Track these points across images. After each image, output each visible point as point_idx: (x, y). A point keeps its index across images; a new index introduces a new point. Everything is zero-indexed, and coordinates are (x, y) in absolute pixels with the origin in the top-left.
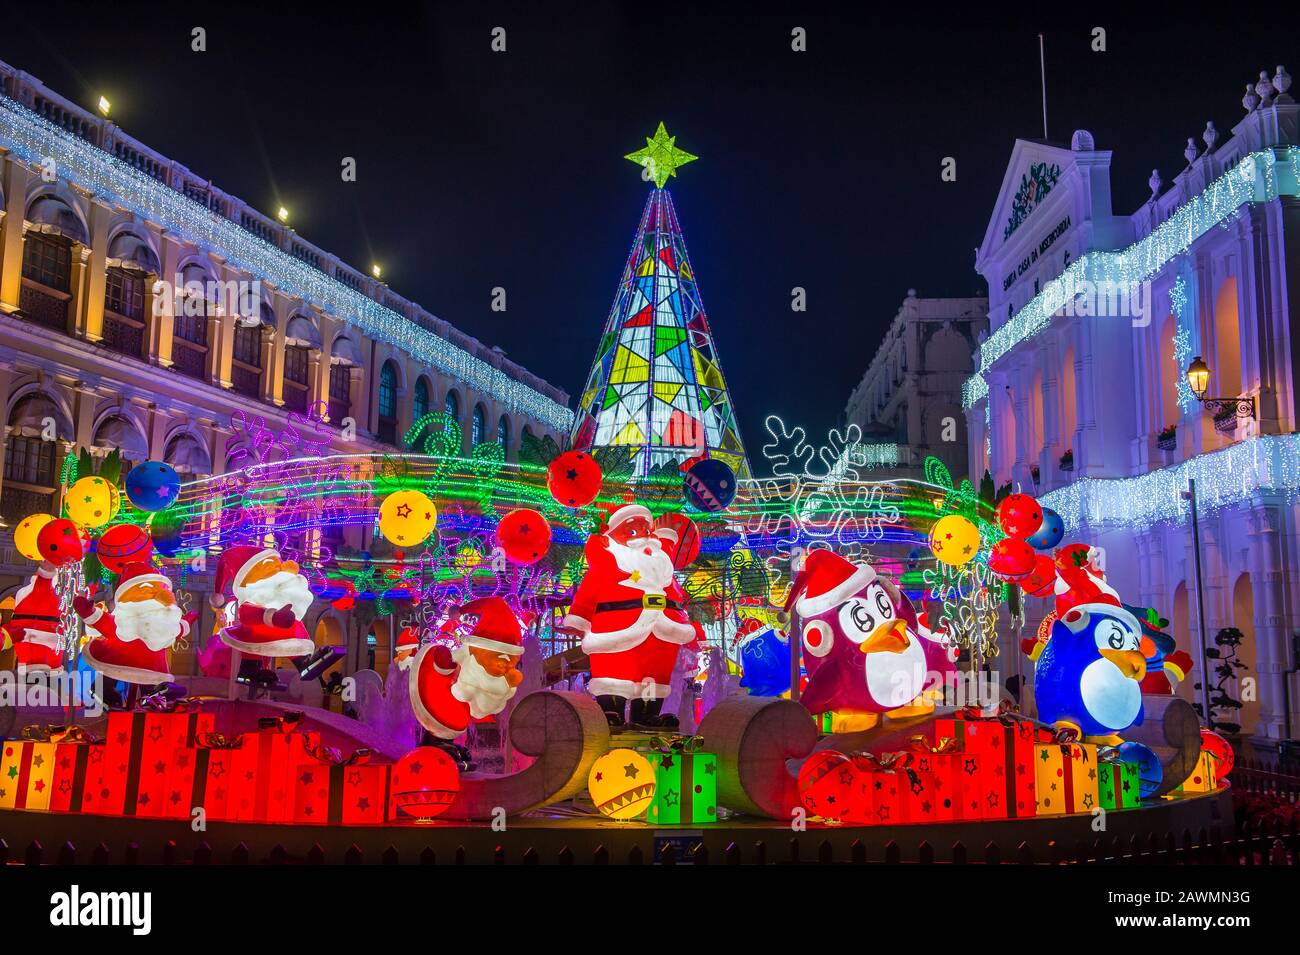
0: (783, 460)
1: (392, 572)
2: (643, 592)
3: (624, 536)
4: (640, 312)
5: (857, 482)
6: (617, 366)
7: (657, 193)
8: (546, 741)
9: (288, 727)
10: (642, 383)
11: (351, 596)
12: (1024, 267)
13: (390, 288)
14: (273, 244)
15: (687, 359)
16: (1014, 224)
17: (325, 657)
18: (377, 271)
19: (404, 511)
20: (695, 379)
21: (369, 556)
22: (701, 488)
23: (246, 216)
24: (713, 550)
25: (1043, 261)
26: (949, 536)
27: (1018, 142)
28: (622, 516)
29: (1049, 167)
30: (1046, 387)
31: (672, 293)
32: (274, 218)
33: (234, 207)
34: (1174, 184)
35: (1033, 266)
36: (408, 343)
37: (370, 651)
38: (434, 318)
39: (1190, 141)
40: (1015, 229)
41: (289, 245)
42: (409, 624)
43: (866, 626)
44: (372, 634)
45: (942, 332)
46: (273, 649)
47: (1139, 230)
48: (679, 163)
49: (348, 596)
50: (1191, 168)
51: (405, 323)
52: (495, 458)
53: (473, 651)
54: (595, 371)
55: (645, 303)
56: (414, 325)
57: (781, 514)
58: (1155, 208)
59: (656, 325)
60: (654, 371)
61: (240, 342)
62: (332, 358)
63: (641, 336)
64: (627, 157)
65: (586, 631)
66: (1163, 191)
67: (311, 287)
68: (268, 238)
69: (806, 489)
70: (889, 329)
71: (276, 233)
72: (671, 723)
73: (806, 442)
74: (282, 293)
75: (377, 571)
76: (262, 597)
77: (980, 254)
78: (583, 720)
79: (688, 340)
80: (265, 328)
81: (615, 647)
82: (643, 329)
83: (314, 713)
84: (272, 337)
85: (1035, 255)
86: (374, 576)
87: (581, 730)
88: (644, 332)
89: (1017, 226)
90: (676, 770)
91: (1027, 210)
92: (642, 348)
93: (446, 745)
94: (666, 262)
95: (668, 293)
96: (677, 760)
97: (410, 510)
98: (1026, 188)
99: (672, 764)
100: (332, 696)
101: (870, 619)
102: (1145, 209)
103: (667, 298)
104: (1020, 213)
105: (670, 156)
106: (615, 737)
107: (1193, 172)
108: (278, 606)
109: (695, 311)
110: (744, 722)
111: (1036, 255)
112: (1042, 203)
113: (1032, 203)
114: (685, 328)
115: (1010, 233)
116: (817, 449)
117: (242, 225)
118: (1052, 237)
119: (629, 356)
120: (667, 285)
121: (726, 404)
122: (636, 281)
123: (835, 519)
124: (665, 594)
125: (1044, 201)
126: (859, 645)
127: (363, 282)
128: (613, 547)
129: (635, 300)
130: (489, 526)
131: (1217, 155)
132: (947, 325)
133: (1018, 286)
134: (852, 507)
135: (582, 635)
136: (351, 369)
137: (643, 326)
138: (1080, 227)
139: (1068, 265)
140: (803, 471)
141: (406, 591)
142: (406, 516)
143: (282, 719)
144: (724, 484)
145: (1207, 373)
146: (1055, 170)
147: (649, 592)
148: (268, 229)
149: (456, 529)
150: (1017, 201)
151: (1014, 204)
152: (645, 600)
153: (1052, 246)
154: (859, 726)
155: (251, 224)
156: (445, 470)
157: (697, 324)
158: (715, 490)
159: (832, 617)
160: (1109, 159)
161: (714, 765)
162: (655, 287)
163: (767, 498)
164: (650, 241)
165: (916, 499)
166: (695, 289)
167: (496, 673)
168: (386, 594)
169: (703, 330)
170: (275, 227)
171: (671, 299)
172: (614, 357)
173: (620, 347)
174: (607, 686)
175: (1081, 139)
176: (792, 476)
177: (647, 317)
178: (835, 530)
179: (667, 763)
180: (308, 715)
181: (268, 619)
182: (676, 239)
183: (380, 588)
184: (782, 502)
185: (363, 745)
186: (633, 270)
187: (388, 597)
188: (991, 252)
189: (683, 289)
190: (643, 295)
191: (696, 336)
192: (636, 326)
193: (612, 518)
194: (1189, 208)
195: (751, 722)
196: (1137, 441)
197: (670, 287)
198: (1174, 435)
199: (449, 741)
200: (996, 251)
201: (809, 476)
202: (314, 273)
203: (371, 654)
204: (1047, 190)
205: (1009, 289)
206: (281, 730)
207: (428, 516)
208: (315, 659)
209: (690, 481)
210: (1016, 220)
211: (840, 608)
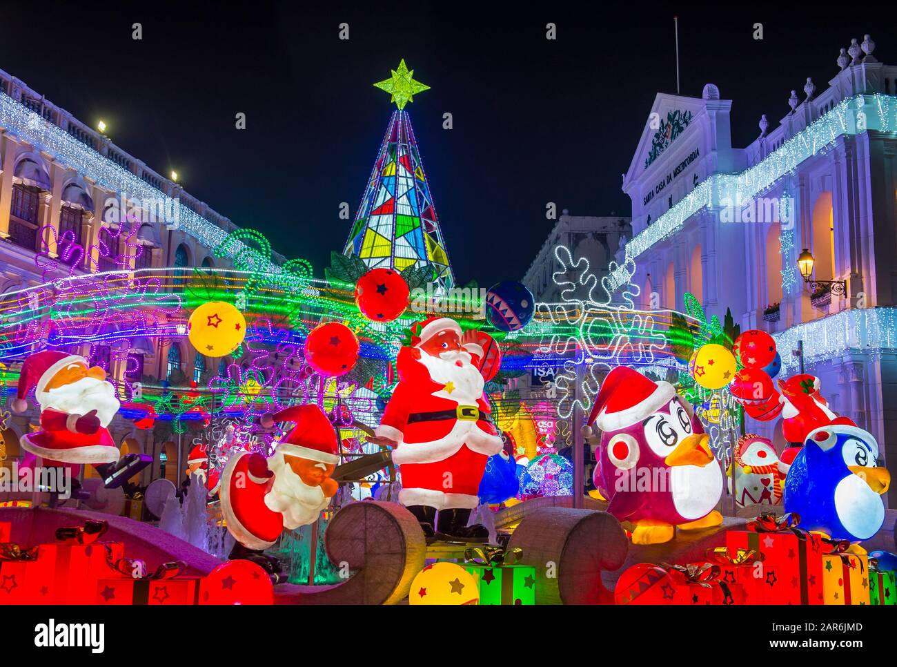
0: (570, 286)
1: (187, 398)
2: (456, 404)
3: (435, 348)
4: (385, 204)
5: (633, 311)
6: (365, 245)
7: (398, 113)
8: (366, 554)
9: (89, 539)
10: (386, 258)
11: (151, 417)
12: (661, 187)
13: (184, 189)
14: (94, 149)
15: (420, 241)
16: (653, 156)
17: (130, 465)
18: (174, 176)
19: (214, 321)
20: (426, 256)
21: (167, 384)
22: (503, 306)
23: (72, 126)
24: (508, 368)
25: (676, 182)
26: (711, 362)
27: (659, 95)
28: (434, 328)
29: (682, 112)
30: (677, 275)
31: (409, 190)
32: (94, 128)
33: (62, 116)
34: (780, 124)
35: (668, 187)
36: (197, 232)
37: (162, 465)
38: (218, 215)
39: (793, 92)
40: (654, 160)
41: (106, 151)
42: (200, 442)
43: (670, 440)
44: (164, 452)
45: (587, 240)
46: (76, 455)
47: (750, 159)
48: (416, 92)
49: (149, 417)
50: (794, 112)
51: (196, 217)
52: (304, 275)
53: (288, 459)
54: (347, 248)
55: (388, 197)
56: (202, 218)
57: (568, 337)
58: (764, 144)
59: (397, 214)
60: (394, 248)
61: (65, 223)
62: (138, 240)
63: (384, 223)
64: (376, 85)
65: (399, 441)
66: (769, 130)
67: (123, 184)
68: (89, 144)
69: (590, 315)
70: (547, 238)
71: (96, 141)
72: (480, 534)
73: (590, 271)
74: (99, 187)
75: (174, 397)
76: (66, 402)
77: (626, 179)
78: (405, 531)
79: (421, 226)
80: (85, 214)
81: (429, 457)
82: (387, 216)
83: (117, 523)
84: (90, 220)
85: (669, 179)
86: (171, 401)
87: (403, 543)
88: (387, 219)
89: (655, 157)
90: (497, 583)
91: (664, 145)
92: (386, 231)
93: (257, 556)
94: (404, 166)
95: (406, 190)
96: (498, 573)
97: (220, 320)
98: (663, 129)
99: (493, 578)
100: (133, 501)
101: (674, 433)
102: (756, 143)
103: (406, 193)
104: (658, 148)
105: (409, 85)
106: (430, 549)
107: (796, 114)
108: (83, 412)
109: (426, 204)
110: (562, 535)
111: (671, 178)
112: (676, 140)
113: (669, 140)
114: (419, 217)
115: (650, 163)
116: (599, 279)
117: (69, 132)
118: (684, 165)
119: (375, 237)
120: (405, 183)
121: (448, 278)
122: (381, 180)
123: (614, 343)
124: (477, 405)
125: (678, 139)
126: (664, 459)
127: (163, 184)
128: (426, 359)
129: (380, 195)
130: (298, 340)
131: (815, 102)
132: (590, 235)
133: (657, 201)
134: (629, 333)
135: (395, 445)
136: (153, 250)
137: (386, 214)
138: (708, 156)
139: (696, 185)
140: (587, 298)
141: (198, 414)
142: (216, 326)
143: (82, 530)
144: (524, 304)
145: (812, 261)
146: (688, 115)
147: (463, 403)
148: (89, 137)
149: (264, 341)
150: (656, 139)
151: (653, 141)
152: (459, 411)
153: (684, 171)
154: (660, 537)
155: (76, 132)
156: (254, 284)
157: (428, 215)
158: (517, 310)
159: (637, 431)
160: (730, 106)
161: (533, 578)
162: (396, 184)
163: (557, 322)
164: (393, 150)
165: (680, 329)
166: (426, 187)
167: (311, 482)
168: (182, 417)
169: (431, 219)
170: (95, 136)
171: (407, 194)
172: (364, 238)
173: (368, 230)
174: (418, 497)
175: (710, 91)
176: (578, 302)
177: (389, 208)
178: (614, 353)
179: (488, 577)
180: (112, 524)
181: (71, 425)
182: (412, 149)
183: (176, 411)
184: (570, 325)
185: (170, 557)
186: (379, 171)
187: (183, 419)
188: (635, 177)
189: (417, 187)
190: (387, 190)
191: (427, 223)
192: (381, 214)
193: (424, 331)
194: (794, 140)
195: (570, 534)
196: (748, 314)
197: (408, 186)
198: (778, 310)
199: (260, 552)
200: (638, 177)
201: (592, 302)
202: (125, 174)
203: (163, 467)
204: (681, 130)
205: (648, 204)
206: (81, 540)
207: (238, 327)
208: (120, 467)
209: (492, 301)
210: (655, 153)
211: (645, 422)
